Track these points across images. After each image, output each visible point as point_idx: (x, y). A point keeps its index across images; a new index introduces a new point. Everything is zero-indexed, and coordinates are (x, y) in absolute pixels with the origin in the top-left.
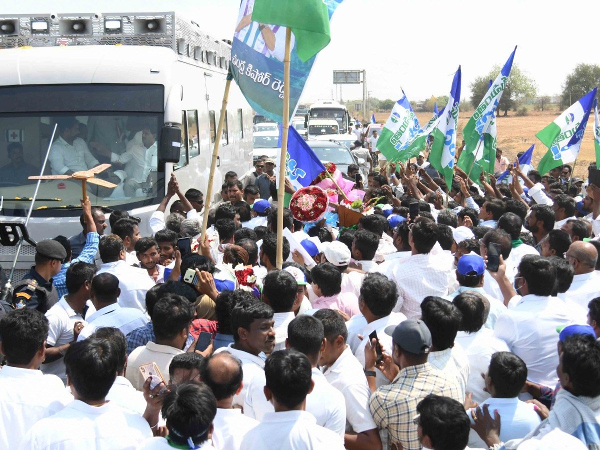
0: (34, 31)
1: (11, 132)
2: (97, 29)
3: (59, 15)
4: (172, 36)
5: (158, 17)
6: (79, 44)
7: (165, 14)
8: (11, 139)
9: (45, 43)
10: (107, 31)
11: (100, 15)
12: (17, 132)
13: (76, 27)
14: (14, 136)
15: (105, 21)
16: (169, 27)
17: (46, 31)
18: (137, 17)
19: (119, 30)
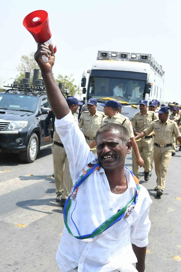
0: (112, 56)
1: (101, 83)
2: (129, 57)
3: (120, 52)
4: (150, 61)
5: (146, 55)
6: (123, 61)
7: (149, 54)
8: (101, 85)
9: (115, 60)
10: (132, 58)
11: (131, 53)
12: (103, 84)
13: (124, 56)
14: (102, 84)
15: (132, 55)
16: (149, 59)
17: (115, 57)
18: (141, 55)
19: (136, 58)
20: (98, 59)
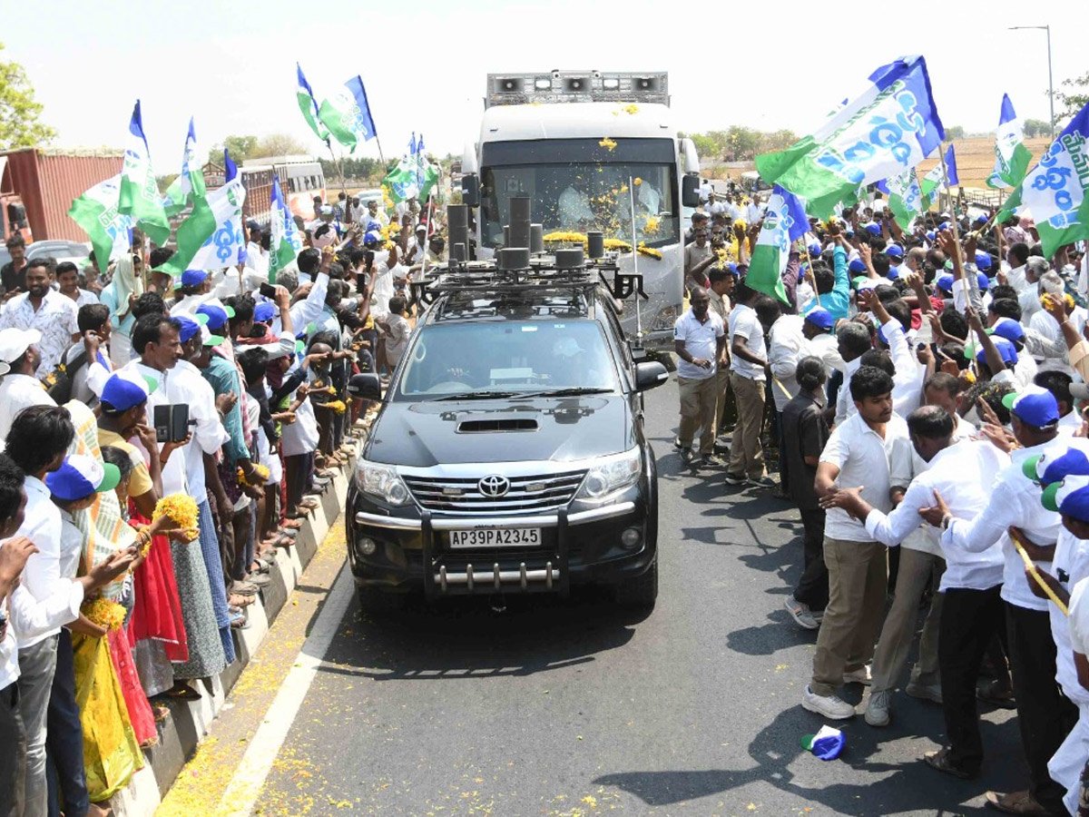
0: (537, 89)
1: (510, 182)
5: (651, 76)
6: (577, 100)
9: (548, 101)
10: (606, 88)
11: (599, 74)
12: (516, 182)
13: (576, 85)
14: (513, 185)
15: (603, 80)
16: (660, 87)
17: (549, 89)
18: (633, 77)
19: (617, 88)
20: (489, 103)
